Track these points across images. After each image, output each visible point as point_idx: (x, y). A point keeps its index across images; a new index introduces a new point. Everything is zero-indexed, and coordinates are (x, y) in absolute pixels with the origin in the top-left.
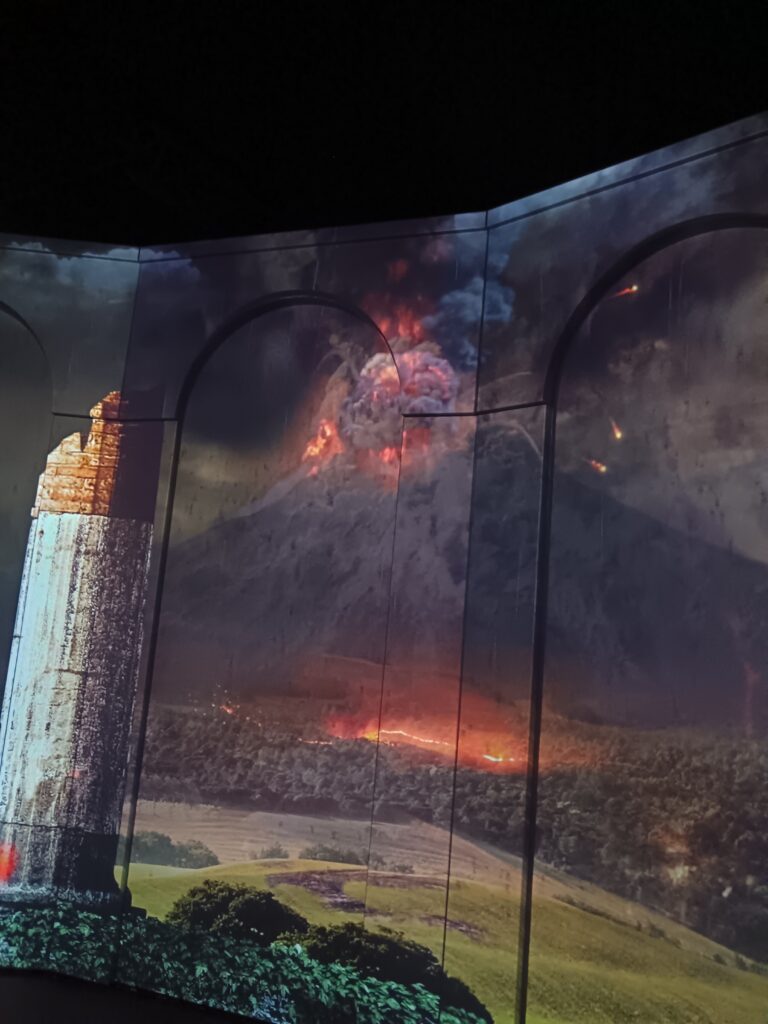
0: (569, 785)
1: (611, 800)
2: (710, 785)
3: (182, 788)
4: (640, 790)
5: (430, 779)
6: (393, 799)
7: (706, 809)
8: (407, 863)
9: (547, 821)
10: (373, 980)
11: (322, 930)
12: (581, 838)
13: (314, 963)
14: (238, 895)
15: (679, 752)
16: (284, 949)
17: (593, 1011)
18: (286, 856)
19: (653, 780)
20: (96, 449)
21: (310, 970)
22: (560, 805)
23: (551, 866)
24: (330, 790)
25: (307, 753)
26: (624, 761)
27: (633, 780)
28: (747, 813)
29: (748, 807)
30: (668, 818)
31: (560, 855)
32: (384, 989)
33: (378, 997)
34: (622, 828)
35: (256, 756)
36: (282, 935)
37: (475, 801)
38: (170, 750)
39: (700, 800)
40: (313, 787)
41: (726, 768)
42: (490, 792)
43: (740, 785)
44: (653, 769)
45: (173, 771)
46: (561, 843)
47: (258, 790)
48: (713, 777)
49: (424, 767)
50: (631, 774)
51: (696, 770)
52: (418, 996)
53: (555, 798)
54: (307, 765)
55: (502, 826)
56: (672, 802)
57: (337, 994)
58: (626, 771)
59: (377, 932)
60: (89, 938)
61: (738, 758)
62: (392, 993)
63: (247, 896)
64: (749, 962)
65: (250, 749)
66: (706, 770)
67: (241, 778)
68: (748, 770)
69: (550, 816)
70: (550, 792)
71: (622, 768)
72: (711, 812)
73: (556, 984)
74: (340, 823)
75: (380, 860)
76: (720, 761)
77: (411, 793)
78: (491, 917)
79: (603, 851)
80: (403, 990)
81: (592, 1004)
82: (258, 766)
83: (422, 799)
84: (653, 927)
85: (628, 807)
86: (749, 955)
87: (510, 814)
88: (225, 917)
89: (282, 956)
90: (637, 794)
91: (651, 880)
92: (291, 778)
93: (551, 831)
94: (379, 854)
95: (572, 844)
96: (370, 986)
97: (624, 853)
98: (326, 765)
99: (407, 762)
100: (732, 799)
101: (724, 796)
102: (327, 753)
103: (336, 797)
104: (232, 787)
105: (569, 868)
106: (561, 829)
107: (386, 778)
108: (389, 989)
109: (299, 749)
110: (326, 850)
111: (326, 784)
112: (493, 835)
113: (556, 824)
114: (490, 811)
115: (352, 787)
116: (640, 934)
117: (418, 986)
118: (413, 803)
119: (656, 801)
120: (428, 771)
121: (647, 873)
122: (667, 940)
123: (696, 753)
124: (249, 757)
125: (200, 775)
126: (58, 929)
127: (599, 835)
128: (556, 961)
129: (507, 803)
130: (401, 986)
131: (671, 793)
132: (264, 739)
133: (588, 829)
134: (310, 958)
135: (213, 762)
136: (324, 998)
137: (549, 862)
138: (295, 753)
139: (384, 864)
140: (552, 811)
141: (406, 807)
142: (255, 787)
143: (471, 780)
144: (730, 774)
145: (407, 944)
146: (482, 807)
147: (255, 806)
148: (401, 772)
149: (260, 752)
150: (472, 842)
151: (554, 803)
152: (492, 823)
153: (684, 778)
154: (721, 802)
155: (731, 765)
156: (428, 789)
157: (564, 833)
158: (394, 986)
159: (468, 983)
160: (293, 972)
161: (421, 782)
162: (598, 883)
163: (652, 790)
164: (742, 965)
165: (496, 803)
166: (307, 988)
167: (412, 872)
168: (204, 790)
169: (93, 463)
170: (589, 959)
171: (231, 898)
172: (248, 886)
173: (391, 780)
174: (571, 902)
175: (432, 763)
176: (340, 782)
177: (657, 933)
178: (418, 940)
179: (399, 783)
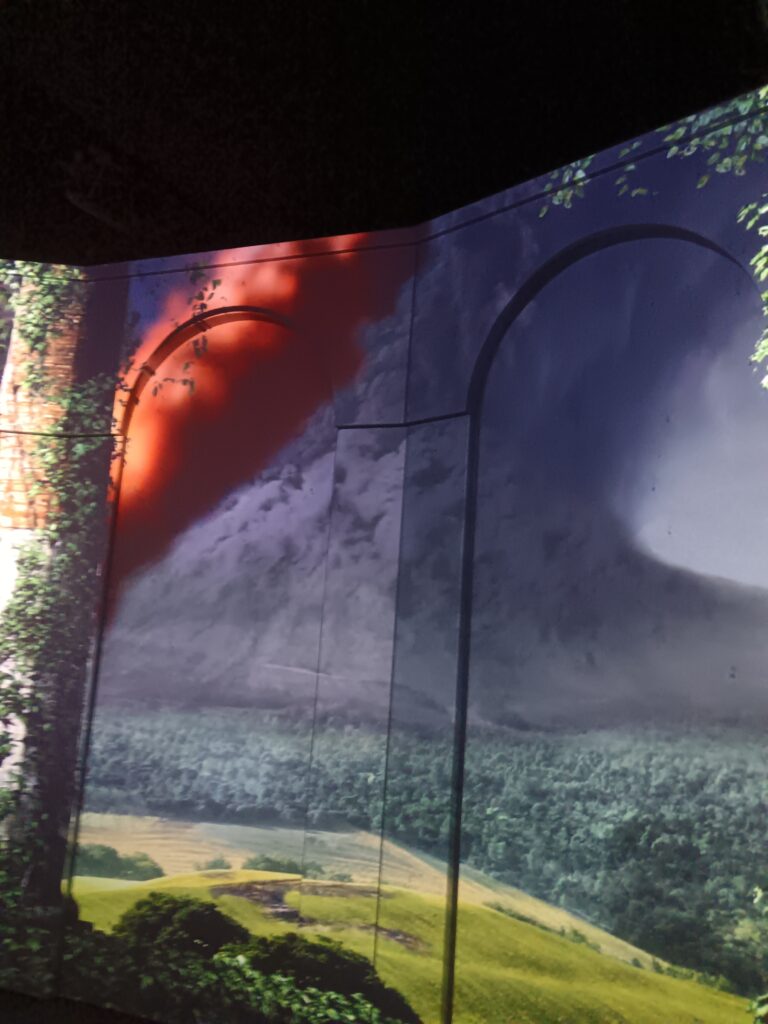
0: (498, 791)
1: (536, 805)
2: (628, 787)
3: (129, 800)
4: (563, 796)
5: (369, 787)
6: (332, 808)
7: (624, 812)
8: (346, 871)
9: (477, 827)
10: (313, 990)
11: (263, 941)
12: (509, 844)
13: (256, 974)
14: (181, 908)
15: (600, 756)
16: (227, 960)
17: (520, 1018)
18: (228, 867)
19: (575, 784)
21: (251, 981)
22: (489, 811)
23: (481, 873)
24: (272, 800)
25: (250, 763)
26: (547, 766)
27: (557, 785)
28: (662, 816)
29: (664, 810)
30: (589, 823)
31: (490, 862)
32: (324, 999)
33: (317, 1007)
34: (547, 833)
35: (200, 767)
36: (224, 948)
37: (411, 809)
38: (118, 763)
39: (619, 804)
40: (255, 797)
41: (643, 771)
42: (425, 800)
43: (657, 787)
44: (576, 773)
45: (120, 783)
46: (490, 849)
47: (202, 801)
48: (630, 780)
49: (362, 775)
50: (556, 779)
51: (614, 773)
52: (357, 1006)
53: (484, 804)
54: (251, 774)
55: (435, 833)
56: (592, 805)
57: (279, 1006)
58: (550, 776)
59: (316, 941)
60: (38, 953)
61: (654, 761)
62: (332, 1004)
63: (194, 908)
64: (665, 965)
65: (194, 759)
66: (624, 773)
67: (187, 789)
68: (664, 773)
69: (479, 822)
70: (479, 798)
71: (547, 772)
72: (628, 816)
73: (486, 993)
74: (282, 833)
75: (319, 869)
76: (637, 764)
77: (349, 801)
78: (425, 926)
79: (529, 857)
80: (343, 1001)
81: (519, 1012)
82: (202, 777)
83: (361, 808)
84: (576, 933)
85: (553, 812)
86: (665, 959)
87: (442, 820)
88: (170, 929)
89: (226, 967)
90: (560, 799)
91: (574, 885)
92: (234, 788)
93: (479, 837)
94: (318, 862)
95: (500, 851)
96: (311, 996)
97: (549, 858)
98: (268, 774)
99: (346, 771)
100: (649, 802)
101: (641, 799)
102: (269, 763)
103: (278, 806)
104: (177, 798)
105: (498, 874)
106: (490, 835)
107: (325, 787)
108: (329, 999)
109: (242, 759)
110: (268, 860)
111: (268, 794)
112: (424, 843)
113: (485, 830)
114: (423, 819)
115: (293, 796)
116: (563, 940)
117: (356, 996)
118: (352, 812)
119: (578, 805)
120: (366, 779)
121: (570, 878)
122: (589, 945)
123: (613, 756)
124: (194, 767)
125: (146, 786)
127: (525, 840)
128: (485, 968)
129: (439, 811)
130: (340, 996)
131: (592, 796)
132: (208, 750)
133: (515, 835)
134: (254, 968)
135: (158, 774)
136: (265, 1009)
137: (479, 868)
138: (238, 763)
139: (323, 873)
140: (481, 817)
141: (346, 815)
142: (199, 798)
143: (407, 788)
144: (648, 776)
145: (346, 953)
146: (416, 815)
147: (203, 817)
148: (340, 781)
149: (205, 763)
150: (407, 850)
151: (482, 810)
152: (427, 831)
153: (603, 781)
154: (638, 803)
155: (647, 767)
156: (368, 797)
157: (494, 839)
158: (333, 995)
159: (405, 993)
160: (235, 983)
161: (359, 790)
162: (524, 888)
163: (575, 795)
164: (658, 969)
165: (429, 811)
166: (248, 1000)
167: (351, 881)
168: (149, 803)
170: (516, 967)
171: (174, 910)
172: (192, 897)
173: (331, 788)
174: (500, 909)
175: (370, 771)
176: (282, 791)
177: (579, 937)
178: (357, 949)
179: (338, 791)
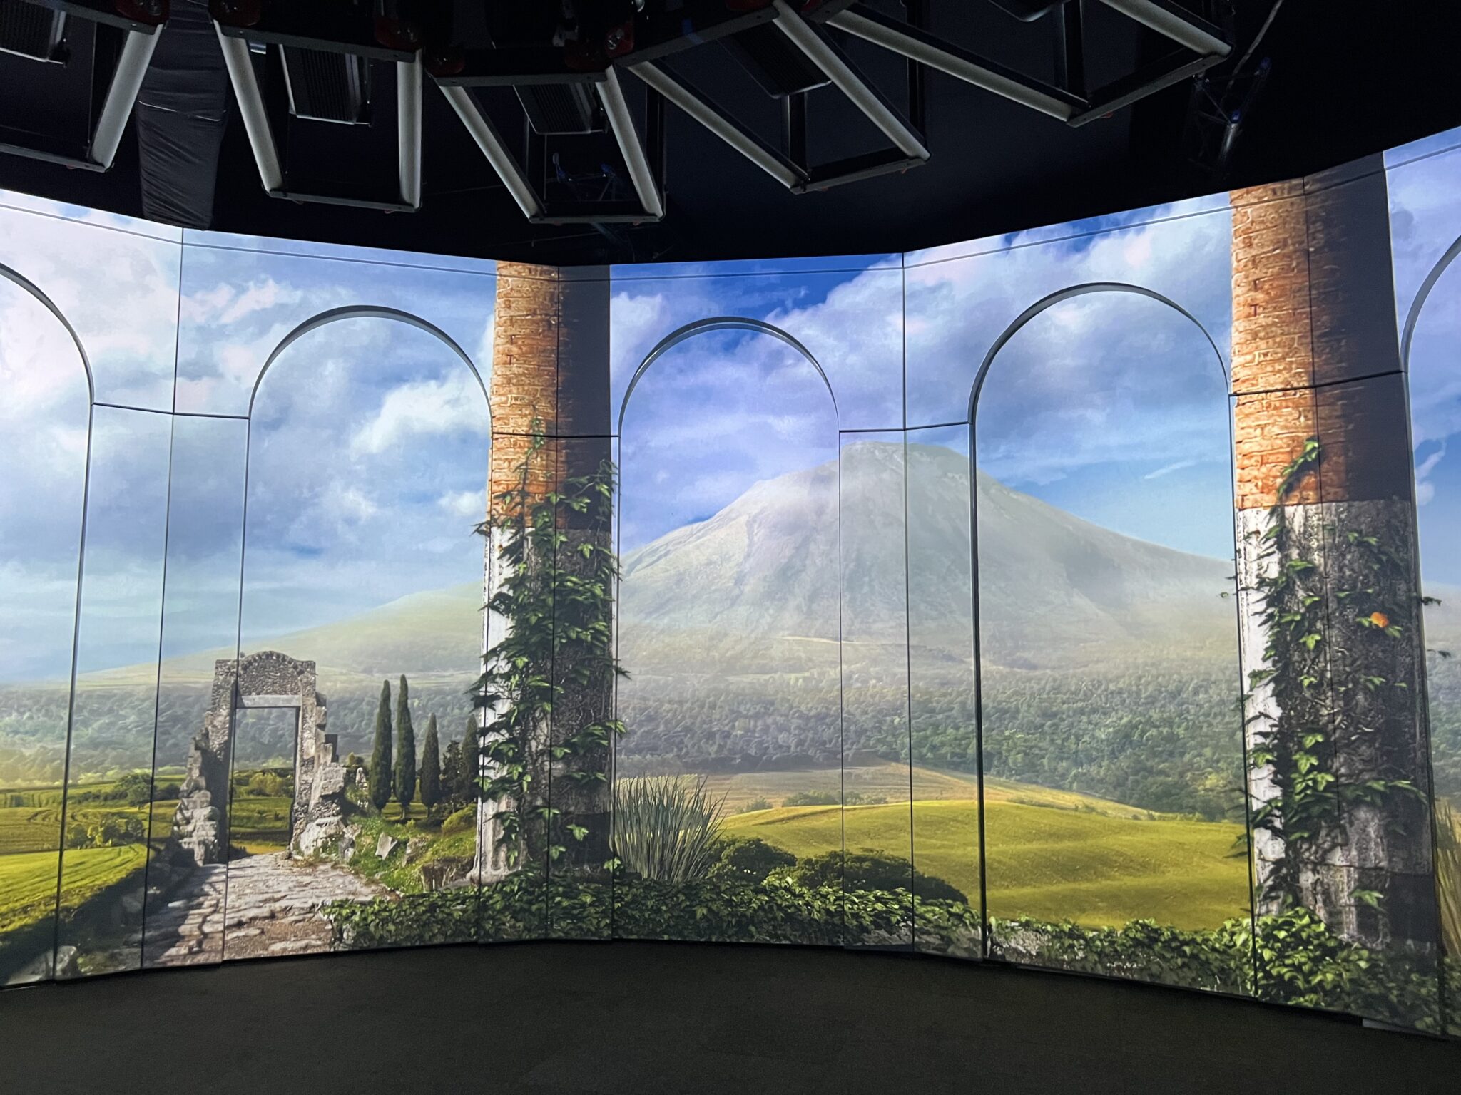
0: (1014, 718)
1: (1049, 723)
2: (1123, 701)
3: (663, 763)
4: (1071, 713)
5: (895, 728)
6: (865, 747)
7: (1121, 719)
8: (881, 795)
9: (997, 747)
10: (861, 892)
11: (809, 862)
12: (1026, 754)
13: (804, 890)
14: (729, 846)
15: (1100, 682)
16: (777, 883)
17: (1045, 874)
18: (770, 807)
19: (1080, 704)
20: (542, 465)
21: (801, 896)
22: (1007, 733)
23: (1003, 779)
24: (805, 748)
25: (780, 719)
26: (1058, 693)
27: (1065, 706)
28: (1151, 717)
29: (1152, 713)
30: (1093, 730)
31: (1010, 770)
32: (871, 897)
33: (866, 904)
34: (1059, 742)
35: (733, 727)
36: (773, 871)
37: (937, 740)
38: (649, 732)
39: (1117, 713)
40: (789, 747)
41: (1134, 688)
42: (950, 731)
43: (1146, 698)
44: (1081, 696)
45: (653, 749)
46: (1010, 761)
47: (737, 756)
48: (1125, 696)
49: (888, 719)
50: (1064, 703)
51: (1112, 693)
52: (900, 897)
53: (1003, 728)
54: (781, 729)
55: (962, 756)
56: (1095, 717)
57: (828, 911)
58: (1059, 701)
59: (860, 853)
60: (592, 904)
61: (1143, 681)
62: (878, 899)
63: (737, 845)
64: (1156, 814)
65: (726, 722)
66: (1120, 692)
67: (721, 747)
68: (1150, 688)
69: (999, 743)
70: (998, 724)
71: (1056, 698)
72: (1125, 720)
73: (1014, 863)
74: (817, 773)
75: (857, 797)
76: (1130, 684)
77: (879, 741)
78: (959, 825)
79: (1045, 761)
80: (887, 895)
81: (1044, 870)
82: (736, 736)
83: (890, 745)
84: (1087, 807)
85: (1063, 726)
86: (1156, 811)
87: (968, 745)
88: (718, 865)
89: (776, 889)
90: (1068, 716)
91: (1084, 774)
92: (767, 742)
93: (1000, 753)
94: (856, 792)
95: (1020, 760)
96: (858, 897)
97: (1061, 759)
98: (798, 727)
99: (873, 717)
100: (1140, 709)
101: (1134, 708)
102: (799, 717)
103: (810, 752)
104: (713, 756)
105: (1018, 777)
106: (1009, 751)
107: (856, 732)
108: (875, 897)
109: (772, 717)
110: (807, 797)
111: (800, 743)
112: (954, 764)
113: (1004, 747)
114: (951, 745)
115: (824, 743)
116: (1077, 813)
117: (899, 890)
118: (882, 749)
119: (1085, 719)
120: (892, 721)
121: (1080, 770)
122: (1098, 813)
123: (1111, 681)
124: (727, 728)
125: (681, 750)
126: (559, 903)
127: (1040, 749)
128: (1013, 847)
129: (964, 738)
130: (885, 893)
131: (1094, 711)
132: (739, 712)
133: (1031, 747)
134: (800, 886)
135: (692, 737)
136: (816, 916)
137: (1002, 776)
138: (770, 721)
139: (861, 799)
140: (1000, 738)
141: (876, 752)
142: (735, 754)
143: (931, 725)
144: (1138, 693)
145: (887, 858)
146: (943, 744)
147: (739, 769)
148: (869, 725)
149: (737, 724)
150: (936, 771)
151: (1003, 732)
152: (954, 754)
153: (1104, 699)
154: (1131, 711)
155: (1138, 686)
156: (894, 735)
157: (1012, 753)
158: (879, 893)
159: (944, 877)
160: (786, 900)
161: (887, 731)
162: (1042, 784)
163: (1082, 712)
164: (1152, 818)
165: (956, 739)
166: (800, 910)
167: (886, 802)
168: (686, 762)
169: (541, 479)
170: (1038, 840)
171: (723, 849)
172: (737, 836)
173: (861, 732)
174: (1022, 802)
175: (895, 715)
176: (812, 740)
177: (1090, 809)
178: (896, 854)
179: (868, 733)
